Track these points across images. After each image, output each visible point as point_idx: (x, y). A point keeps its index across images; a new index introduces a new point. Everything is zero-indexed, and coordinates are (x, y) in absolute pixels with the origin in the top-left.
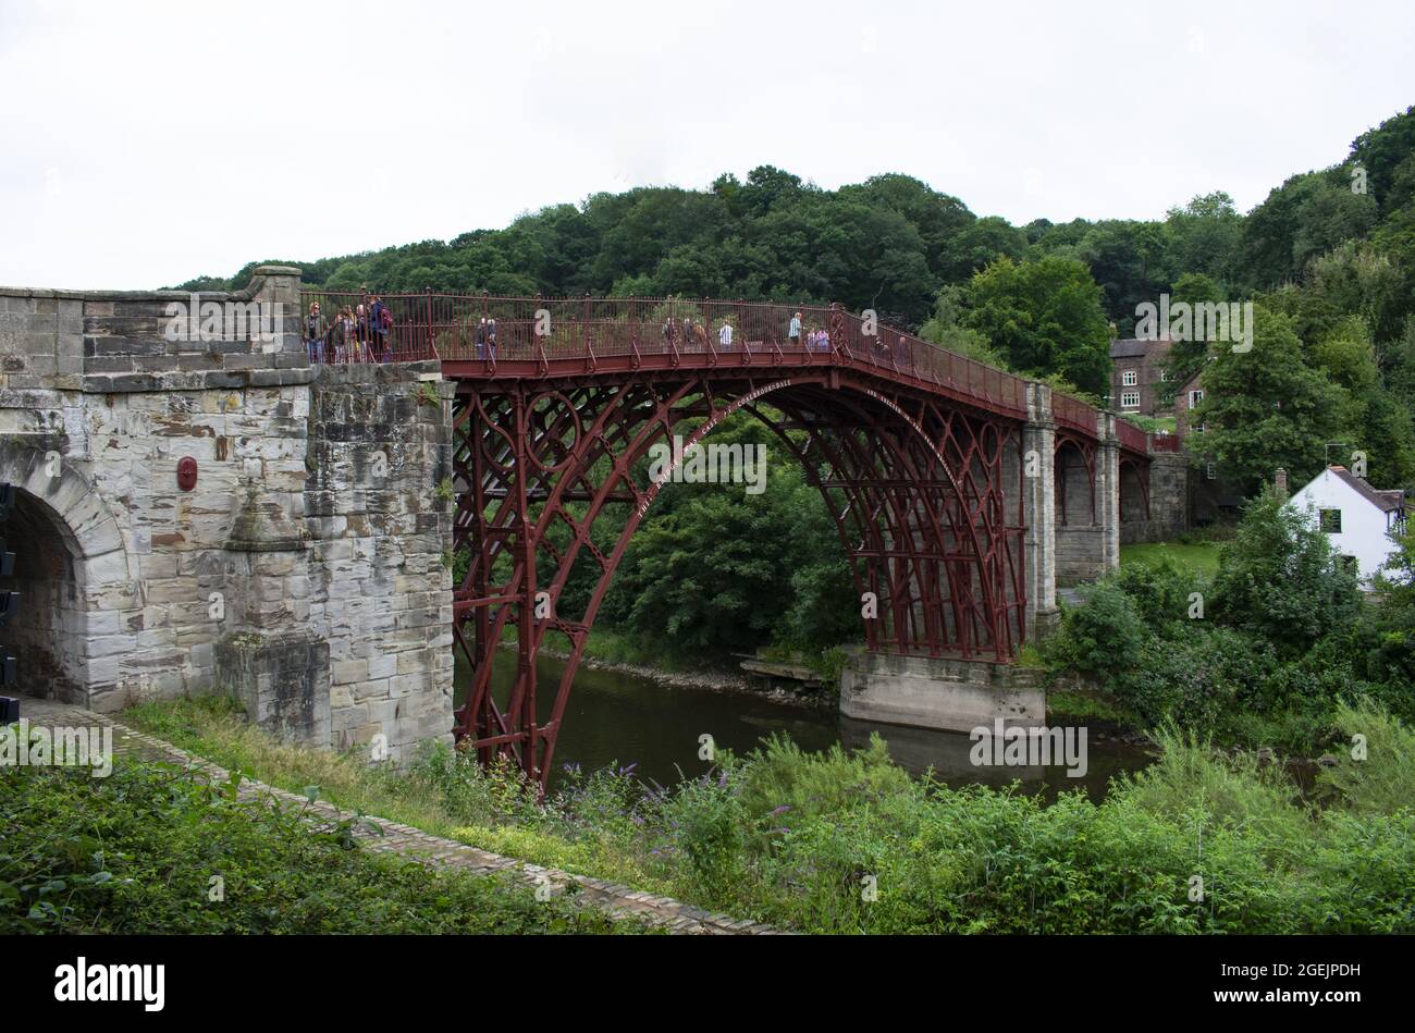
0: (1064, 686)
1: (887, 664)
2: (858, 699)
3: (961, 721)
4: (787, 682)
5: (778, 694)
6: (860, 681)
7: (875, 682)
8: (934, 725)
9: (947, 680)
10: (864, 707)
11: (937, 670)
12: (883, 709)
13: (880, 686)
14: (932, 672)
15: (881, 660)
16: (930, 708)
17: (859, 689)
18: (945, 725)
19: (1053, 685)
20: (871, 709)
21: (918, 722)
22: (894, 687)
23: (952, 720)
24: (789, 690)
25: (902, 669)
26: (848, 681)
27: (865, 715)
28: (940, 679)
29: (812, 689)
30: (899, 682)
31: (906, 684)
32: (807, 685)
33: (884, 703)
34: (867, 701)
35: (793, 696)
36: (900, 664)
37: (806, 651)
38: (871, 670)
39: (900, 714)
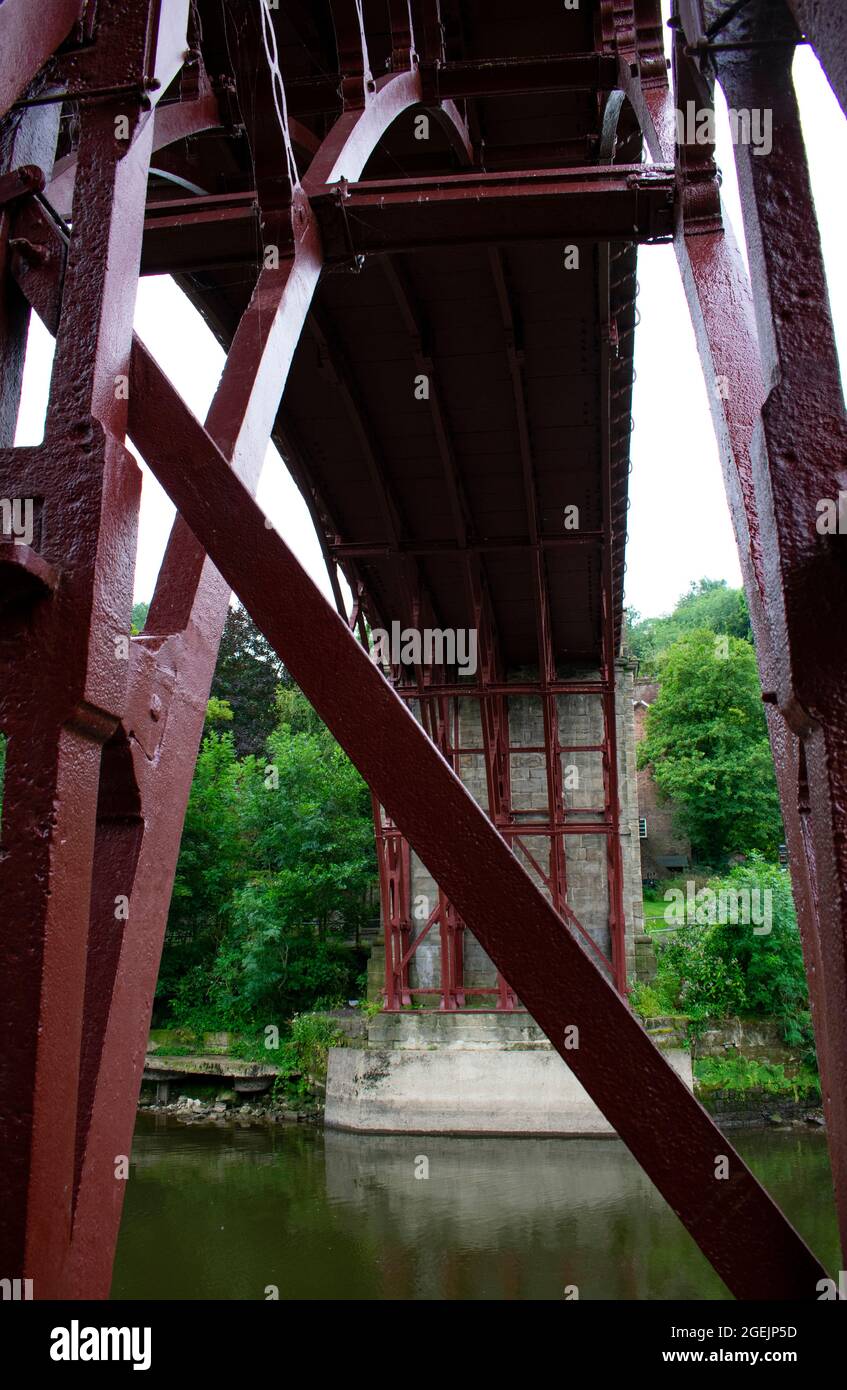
0: (716, 1043)
1: (421, 1030)
2: (372, 1095)
3: (569, 1114)
4: (207, 1084)
5: (189, 1106)
6: (374, 1063)
7: (404, 1062)
8: (519, 1128)
9: (531, 1048)
10: (383, 1109)
11: (514, 1032)
12: (421, 1110)
13: (414, 1069)
14: (504, 1036)
15: (410, 1023)
16: (510, 1097)
17: (373, 1077)
18: (539, 1125)
19: (701, 1042)
20: (398, 1111)
21: (487, 1126)
22: (440, 1068)
23: (551, 1115)
24: (208, 1099)
25: (447, 1036)
26: (343, 1068)
27: (387, 1123)
28: (520, 1048)
29: (262, 1091)
30: (449, 1057)
31: (464, 1061)
32: (242, 1088)
33: (422, 1098)
34: (388, 1097)
35: (220, 1108)
36: (444, 1025)
37: (236, 1032)
38: (391, 1043)
39: (455, 1114)
